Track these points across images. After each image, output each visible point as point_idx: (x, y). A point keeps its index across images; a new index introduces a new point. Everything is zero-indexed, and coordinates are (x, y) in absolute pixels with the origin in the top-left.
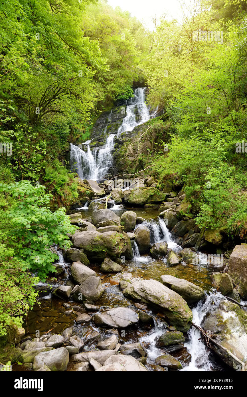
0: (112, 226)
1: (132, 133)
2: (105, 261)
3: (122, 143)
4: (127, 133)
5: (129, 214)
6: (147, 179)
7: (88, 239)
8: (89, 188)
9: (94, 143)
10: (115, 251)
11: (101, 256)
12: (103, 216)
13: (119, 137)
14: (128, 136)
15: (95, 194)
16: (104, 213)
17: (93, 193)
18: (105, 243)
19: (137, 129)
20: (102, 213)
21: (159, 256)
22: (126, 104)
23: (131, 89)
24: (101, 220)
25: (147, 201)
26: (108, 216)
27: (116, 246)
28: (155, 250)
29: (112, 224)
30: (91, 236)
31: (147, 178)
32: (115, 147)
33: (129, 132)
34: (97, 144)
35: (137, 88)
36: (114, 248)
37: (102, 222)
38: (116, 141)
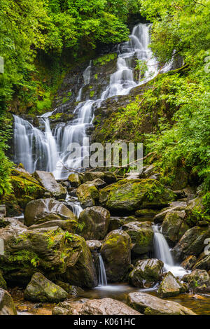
1: (126, 99)
2: (32, 279)
3: (107, 115)
4: (117, 100)
8: (37, 182)
9: (58, 116)
10: (52, 258)
11: (26, 270)
13: (102, 105)
14: (118, 103)
17: (44, 191)
19: (135, 93)
21: (144, 281)
22: (118, 51)
23: (124, 26)
27: (54, 248)
28: (137, 270)
32: (95, 123)
33: (120, 97)
34: (62, 117)
35: (136, 24)
36: (50, 252)
38: (96, 112)
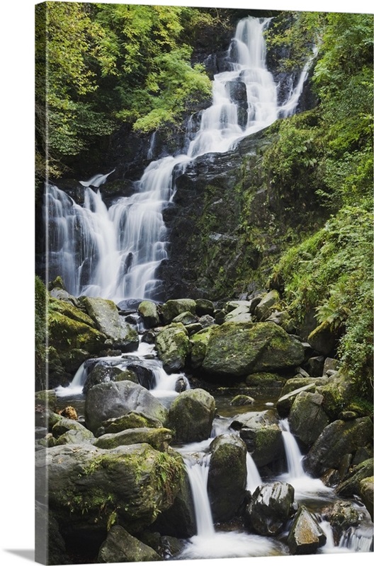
0: (137, 430)
2: (109, 538)
5: (192, 397)
6: (258, 301)
7: (64, 467)
8: (91, 321)
12: (118, 401)
13: (189, 170)
14: (215, 166)
15: (108, 342)
16: (121, 392)
17: (103, 339)
18: (112, 480)
20: (115, 393)
21: (269, 522)
24: (111, 415)
25: (253, 364)
26: (130, 403)
28: (258, 504)
29: (140, 424)
30: (73, 461)
31: (259, 296)
32: (178, 201)
33: (218, 155)
37: (114, 419)
